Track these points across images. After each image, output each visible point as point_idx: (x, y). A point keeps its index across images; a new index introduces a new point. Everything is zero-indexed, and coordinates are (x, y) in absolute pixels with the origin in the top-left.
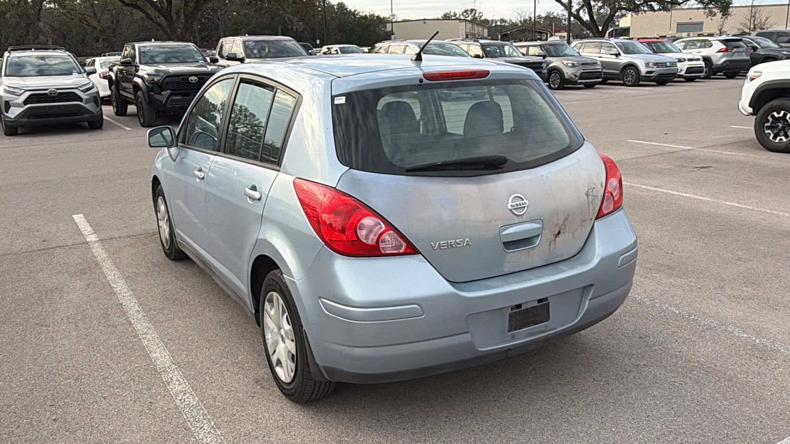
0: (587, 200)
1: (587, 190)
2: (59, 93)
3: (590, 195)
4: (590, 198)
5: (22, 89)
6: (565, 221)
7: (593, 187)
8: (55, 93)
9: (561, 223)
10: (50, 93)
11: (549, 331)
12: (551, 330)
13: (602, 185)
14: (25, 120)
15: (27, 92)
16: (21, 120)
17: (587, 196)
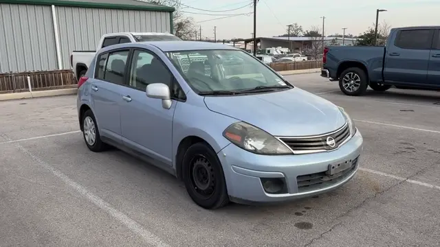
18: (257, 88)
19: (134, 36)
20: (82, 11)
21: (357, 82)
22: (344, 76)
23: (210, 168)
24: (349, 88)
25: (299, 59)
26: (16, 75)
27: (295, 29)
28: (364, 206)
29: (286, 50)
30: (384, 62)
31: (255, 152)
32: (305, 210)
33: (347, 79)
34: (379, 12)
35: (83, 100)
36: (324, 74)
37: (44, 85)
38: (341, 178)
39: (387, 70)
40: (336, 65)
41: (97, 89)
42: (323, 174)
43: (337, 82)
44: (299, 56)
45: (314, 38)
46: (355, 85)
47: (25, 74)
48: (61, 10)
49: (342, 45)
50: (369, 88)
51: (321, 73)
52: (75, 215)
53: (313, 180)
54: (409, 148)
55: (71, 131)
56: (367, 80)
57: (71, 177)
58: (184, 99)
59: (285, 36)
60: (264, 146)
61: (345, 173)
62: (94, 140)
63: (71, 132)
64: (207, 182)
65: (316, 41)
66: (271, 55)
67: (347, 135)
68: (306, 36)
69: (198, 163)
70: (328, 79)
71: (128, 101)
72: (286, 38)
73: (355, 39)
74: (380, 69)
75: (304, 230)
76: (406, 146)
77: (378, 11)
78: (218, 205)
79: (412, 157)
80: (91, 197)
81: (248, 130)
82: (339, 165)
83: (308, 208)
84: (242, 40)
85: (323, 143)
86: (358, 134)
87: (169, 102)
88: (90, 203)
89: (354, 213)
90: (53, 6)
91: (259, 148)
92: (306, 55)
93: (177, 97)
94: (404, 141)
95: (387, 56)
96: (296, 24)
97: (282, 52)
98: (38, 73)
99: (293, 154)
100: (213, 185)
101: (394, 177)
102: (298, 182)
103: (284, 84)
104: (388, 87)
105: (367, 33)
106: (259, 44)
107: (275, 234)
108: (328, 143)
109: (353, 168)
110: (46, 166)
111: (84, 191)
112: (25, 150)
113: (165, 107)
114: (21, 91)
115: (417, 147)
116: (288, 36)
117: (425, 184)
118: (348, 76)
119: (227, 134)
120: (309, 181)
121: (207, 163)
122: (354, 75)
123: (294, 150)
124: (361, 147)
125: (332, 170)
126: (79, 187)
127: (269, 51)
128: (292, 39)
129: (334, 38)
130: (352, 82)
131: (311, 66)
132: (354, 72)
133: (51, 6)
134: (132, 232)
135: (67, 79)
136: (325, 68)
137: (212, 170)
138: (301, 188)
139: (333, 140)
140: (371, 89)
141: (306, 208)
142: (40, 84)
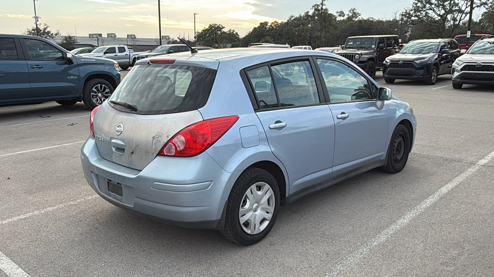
0: (152, 141)
1: (155, 135)
2: (483, 65)
3: (155, 139)
4: (155, 141)
5: (462, 62)
6: (136, 147)
7: (160, 135)
8: (480, 65)
9: (134, 147)
10: (477, 65)
11: (121, 202)
12: (123, 202)
13: (168, 137)
14: (459, 80)
15: (465, 63)
16: (457, 80)
17: (153, 139)
41: (284, 124)
71: (344, 119)
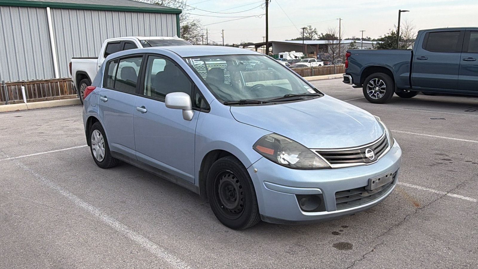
18: (285, 97)
19: (140, 41)
20: (81, 13)
21: (382, 89)
22: (368, 82)
23: (238, 184)
24: (373, 95)
25: (316, 64)
26: (9, 85)
27: (309, 31)
28: (405, 223)
29: (300, 55)
30: (411, 67)
31: (289, 166)
32: (342, 229)
33: (371, 85)
34: (401, 13)
35: (90, 112)
36: (346, 80)
37: (40, 96)
38: (380, 193)
39: (414, 75)
40: (359, 70)
41: (106, 99)
42: (363, 189)
43: (361, 89)
44: (314, 61)
45: (331, 42)
46: (381, 92)
47: (19, 84)
48: (58, 12)
49: (360, 48)
50: (395, 95)
51: (343, 79)
52: (90, 239)
53: (352, 196)
54: (445, 159)
55: (76, 145)
56: (393, 86)
57: (81, 196)
58: (207, 109)
59: (298, 39)
60: (298, 159)
61: (385, 188)
62: (103, 156)
63: (76, 147)
64: (236, 200)
65: (333, 44)
66: (285, 60)
67: (386, 146)
68: (321, 39)
69: (225, 179)
70: (351, 86)
71: (143, 112)
72: (301, 42)
73: (375, 42)
74: (407, 75)
75: (343, 251)
76: (441, 157)
77: (400, 11)
78: (248, 225)
79: (450, 169)
80: (106, 219)
81: (281, 142)
82: (379, 179)
83: (346, 227)
84: (252, 44)
85: (362, 156)
86: (396, 144)
87: (190, 113)
88: (106, 225)
89: (395, 231)
90: (48, 9)
91: (293, 163)
92: (322, 60)
93: (199, 107)
94: (439, 152)
95: (415, 60)
96: (310, 27)
97: (296, 57)
98: (33, 82)
99: (330, 168)
100: (242, 203)
101: (433, 191)
102: (336, 199)
103: (313, 92)
104: (415, 93)
105: (387, 35)
106: (271, 49)
107: (313, 255)
108: (367, 155)
109: (392, 183)
110: (52, 185)
111: (97, 213)
112: (26, 168)
113: (186, 118)
114: (14, 103)
115: (455, 159)
116: (303, 39)
117: (468, 199)
118: (372, 82)
119: (258, 147)
120: (348, 197)
121: (235, 180)
122: (379, 81)
123: (331, 163)
124: (400, 159)
125: (372, 184)
126: (91, 208)
127: (282, 56)
128: (306, 42)
129: (353, 41)
130: (377, 88)
131: (330, 72)
132: (380, 78)
133: (46, 8)
134: (156, 257)
135: (65, 89)
136: (347, 74)
137: (240, 187)
138: (340, 205)
139: (372, 152)
140: (397, 96)
141: (343, 227)
142: (35, 94)
